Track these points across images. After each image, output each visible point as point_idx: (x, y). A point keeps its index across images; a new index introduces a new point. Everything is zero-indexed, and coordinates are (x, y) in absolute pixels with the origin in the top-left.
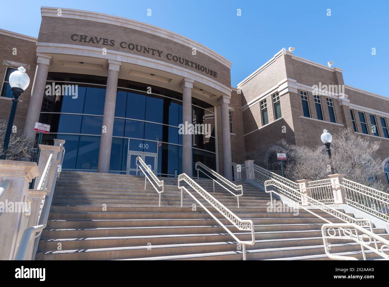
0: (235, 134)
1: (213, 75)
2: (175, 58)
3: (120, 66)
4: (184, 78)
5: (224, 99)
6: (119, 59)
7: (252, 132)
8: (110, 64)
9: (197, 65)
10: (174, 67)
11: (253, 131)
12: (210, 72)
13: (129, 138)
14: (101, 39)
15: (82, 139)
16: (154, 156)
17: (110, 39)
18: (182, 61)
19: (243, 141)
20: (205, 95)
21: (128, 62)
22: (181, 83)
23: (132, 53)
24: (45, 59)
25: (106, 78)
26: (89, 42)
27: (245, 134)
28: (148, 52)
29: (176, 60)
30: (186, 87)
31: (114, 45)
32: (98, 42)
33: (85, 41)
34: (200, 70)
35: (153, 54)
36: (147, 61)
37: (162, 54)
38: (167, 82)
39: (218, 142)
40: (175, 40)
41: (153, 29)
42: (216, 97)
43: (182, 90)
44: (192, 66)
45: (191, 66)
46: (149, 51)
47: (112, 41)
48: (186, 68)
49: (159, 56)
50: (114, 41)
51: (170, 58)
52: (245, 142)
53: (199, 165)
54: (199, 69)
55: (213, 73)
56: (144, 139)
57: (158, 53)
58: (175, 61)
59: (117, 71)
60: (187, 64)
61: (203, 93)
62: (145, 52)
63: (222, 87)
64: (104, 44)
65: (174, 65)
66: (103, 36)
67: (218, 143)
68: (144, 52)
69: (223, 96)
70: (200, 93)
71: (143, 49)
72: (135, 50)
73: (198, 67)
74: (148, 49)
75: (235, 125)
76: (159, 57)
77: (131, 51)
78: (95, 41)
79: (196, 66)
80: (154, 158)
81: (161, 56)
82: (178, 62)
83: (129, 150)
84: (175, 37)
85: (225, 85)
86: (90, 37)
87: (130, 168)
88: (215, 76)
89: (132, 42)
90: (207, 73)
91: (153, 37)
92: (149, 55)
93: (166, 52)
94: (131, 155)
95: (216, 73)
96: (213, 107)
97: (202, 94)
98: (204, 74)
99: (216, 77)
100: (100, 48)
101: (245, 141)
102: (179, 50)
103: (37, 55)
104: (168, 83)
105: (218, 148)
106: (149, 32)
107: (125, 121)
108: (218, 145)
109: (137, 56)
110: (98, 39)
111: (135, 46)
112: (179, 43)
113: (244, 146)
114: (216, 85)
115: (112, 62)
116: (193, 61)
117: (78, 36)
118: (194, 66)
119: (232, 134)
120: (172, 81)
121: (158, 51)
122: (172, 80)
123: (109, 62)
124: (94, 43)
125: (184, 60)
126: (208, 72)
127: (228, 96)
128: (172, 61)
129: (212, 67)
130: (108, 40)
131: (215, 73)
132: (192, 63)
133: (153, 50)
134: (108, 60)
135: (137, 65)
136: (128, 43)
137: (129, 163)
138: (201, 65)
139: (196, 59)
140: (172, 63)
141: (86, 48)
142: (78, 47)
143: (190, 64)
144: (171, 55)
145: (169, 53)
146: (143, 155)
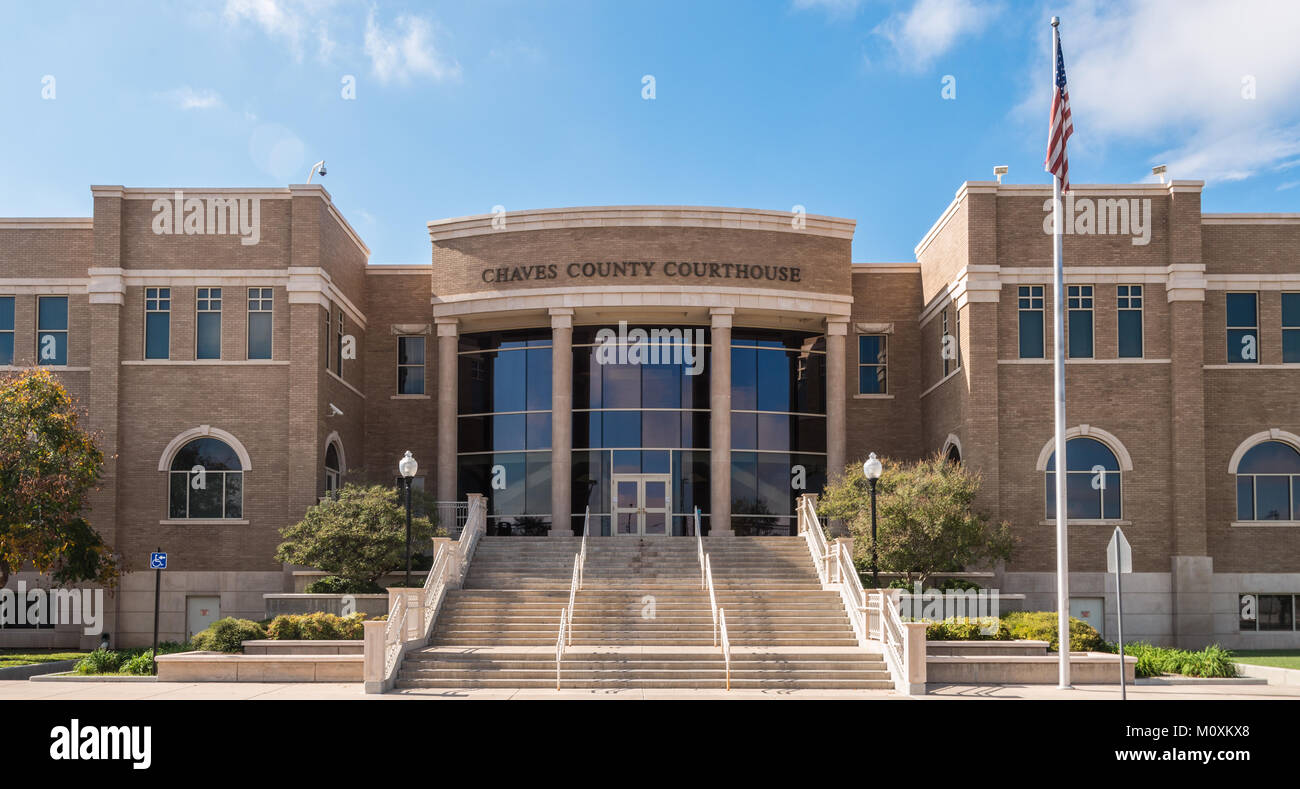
0: (892, 397)
1: (789, 278)
2: (685, 269)
3: (573, 316)
4: (709, 309)
5: (830, 326)
6: (571, 302)
8: (552, 318)
10: (682, 291)
12: (779, 274)
13: (612, 449)
14: (531, 268)
15: (531, 460)
16: (665, 480)
17: (547, 265)
18: (701, 269)
21: (586, 305)
23: (590, 284)
24: (450, 327)
26: (512, 280)
28: (624, 272)
29: (686, 273)
31: (555, 275)
32: (527, 276)
33: (506, 280)
34: (752, 278)
35: (634, 274)
36: (623, 294)
37: (654, 267)
40: (683, 224)
41: (631, 215)
44: (728, 276)
45: (725, 274)
46: (625, 270)
47: (553, 268)
48: (711, 284)
49: (648, 274)
50: (555, 267)
51: (673, 272)
54: (747, 277)
55: (789, 273)
57: (644, 267)
58: (683, 275)
59: (568, 327)
60: (714, 273)
62: (618, 273)
63: (820, 300)
64: (538, 278)
65: (682, 286)
66: (535, 261)
68: (615, 275)
69: (828, 320)
71: (612, 268)
72: (596, 275)
73: (745, 271)
74: (622, 266)
75: (894, 372)
76: (647, 278)
77: (590, 280)
78: (522, 275)
79: (739, 271)
80: (664, 483)
81: (651, 272)
82: (693, 274)
83: (613, 472)
84: (683, 215)
86: (513, 269)
87: (618, 507)
88: (796, 278)
89: (590, 259)
90: (770, 278)
91: (633, 232)
92: (625, 278)
93: (661, 260)
94: (619, 483)
95: (799, 270)
98: (761, 286)
99: (798, 281)
100: (532, 288)
102: (693, 243)
103: (436, 322)
106: (622, 223)
107: (602, 414)
109: (603, 288)
110: (528, 270)
111: (597, 266)
112: (692, 228)
114: (798, 301)
115: (557, 312)
117: (493, 271)
118: (733, 271)
121: (645, 264)
123: (551, 312)
124: (520, 279)
125: (707, 266)
126: (772, 276)
128: (678, 276)
129: (785, 260)
130: (544, 267)
131: (796, 272)
132: (728, 266)
133: (634, 264)
134: (548, 309)
136: (582, 263)
137: (614, 498)
138: (752, 264)
139: (738, 254)
140: (678, 283)
141: (508, 293)
142: (496, 294)
143: (722, 271)
144: (675, 264)
145: (669, 260)
146: (642, 480)
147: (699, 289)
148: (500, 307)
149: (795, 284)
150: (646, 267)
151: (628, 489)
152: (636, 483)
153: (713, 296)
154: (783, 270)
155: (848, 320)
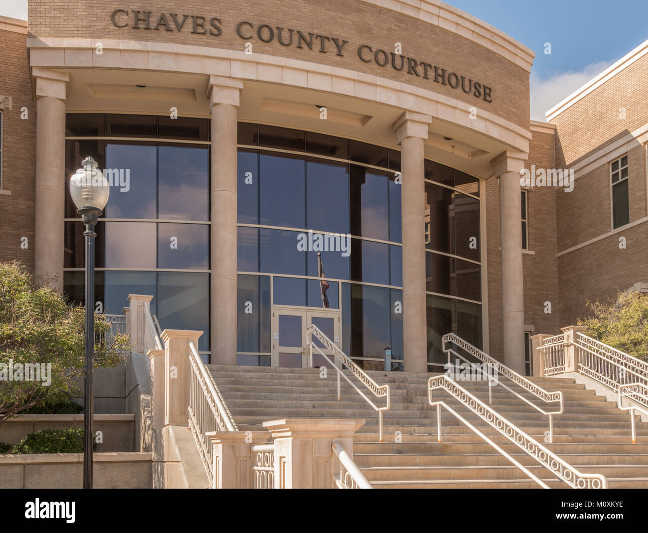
0: (533, 253)
1: (482, 97)
2: (381, 57)
3: (241, 90)
4: (404, 112)
5: (509, 161)
6: (238, 71)
7: (580, 246)
8: (215, 89)
9: (440, 72)
10: (378, 83)
11: (583, 242)
12: (473, 89)
13: (272, 275)
16: (332, 317)
17: (208, 17)
18: (398, 62)
19: (555, 269)
20: (457, 152)
21: (259, 79)
22: (397, 126)
23: (267, 53)
24: (55, 83)
25: (208, 122)
26: (156, 29)
27: (560, 250)
28: (310, 45)
29: (382, 62)
30: (408, 137)
31: (220, 33)
32: (179, 27)
33: (147, 29)
34: (448, 86)
35: (323, 51)
36: (307, 71)
37: (346, 47)
38: (357, 124)
39: (489, 273)
40: (379, 2)
42: (486, 156)
43: (400, 144)
44: (426, 77)
45: (422, 75)
46: (311, 43)
47: (216, 22)
48: (409, 82)
49: (338, 55)
50: (219, 21)
51: (368, 59)
52: (559, 272)
53: (451, 342)
54: (443, 83)
55: (482, 90)
56: (307, 275)
57: (334, 45)
58: (380, 65)
59: (235, 104)
60: (412, 70)
61: (453, 146)
62: (302, 46)
63: (507, 129)
64: (194, 32)
65: (378, 78)
66: (191, 8)
67: (488, 277)
68: (300, 47)
69: (508, 154)
70: (446, 147)
71: (295, 38)
72: (275, 42)
73: (443, 77)
74: (308, 38)
75: (534, 228)
76: (338, 58)
77: (267, 47)
78: (172, 26)
79: (437, 76)
80: (332, 320)
81: (343, 53)
82: (389, 66)
83: (274, 304)
85: (514, 122)
86: (159, 15)
87: (280, 345)
88: (488, 98)
90: (465, 91)
92: (311, 53)
93: (355, 40)
94: (280, 315)
95: (490, 89)
96: (477, 180)
97: (449, 149)
98: (457, 97)
99: (490, 102)
100: (185, 44)
101: (559, 268)
102: (390, 30)
103: (35, 73)
104: (361, 126)
105: (489, 290)
107: (259, 232)
108: (489, 281)
109: (283, 61)
110: (180, 19)
111: (275, 32)
112: (389, 11)
113: (557, 281)
114: (489, 124)
115: (221, 82)
116: (428, 61)
117: (128, 13)
118: (431, 74)
119: (526, 251)
120: (370, 121)
121: (335, 41)
122: (373, 118)
123: (212, 81)
124: (169, 30)
125: (405, 60)
126: (467, 89)
127: (521, 151)
128: (374, 65)
129: (478, 73)
130: (203, 18)
131: (488, 91)
132: (426, 65)
133: (322, 38)
134: (209, 76)
135: (282, 84)
136: (256, 24)
137: (275, 334)
138: (449, 70)
139: (433, 54)
140: (372, 72)
141: (151, 46)
142: (133, 45)
143: (420, 69)
144: (370, 49)
145: (365, 43)
146: (306, 314)
147: (397, 85)
148: (138, 63)
149: (486, 104)
150: (338, 46)
151: (291, 326)
152: (300, 317)
153: (410, 97)
154: (477, 85)
155: (526, 157)
